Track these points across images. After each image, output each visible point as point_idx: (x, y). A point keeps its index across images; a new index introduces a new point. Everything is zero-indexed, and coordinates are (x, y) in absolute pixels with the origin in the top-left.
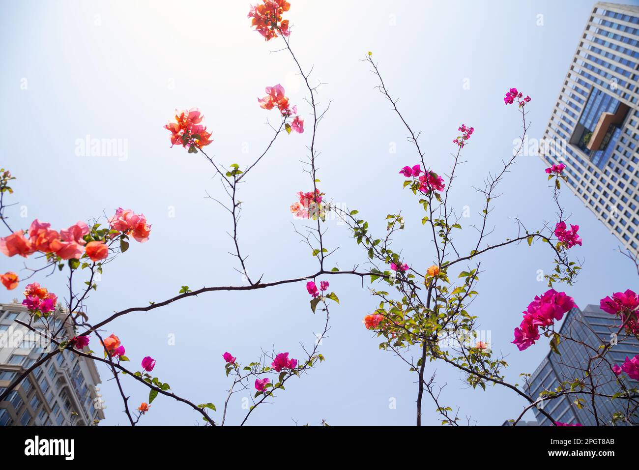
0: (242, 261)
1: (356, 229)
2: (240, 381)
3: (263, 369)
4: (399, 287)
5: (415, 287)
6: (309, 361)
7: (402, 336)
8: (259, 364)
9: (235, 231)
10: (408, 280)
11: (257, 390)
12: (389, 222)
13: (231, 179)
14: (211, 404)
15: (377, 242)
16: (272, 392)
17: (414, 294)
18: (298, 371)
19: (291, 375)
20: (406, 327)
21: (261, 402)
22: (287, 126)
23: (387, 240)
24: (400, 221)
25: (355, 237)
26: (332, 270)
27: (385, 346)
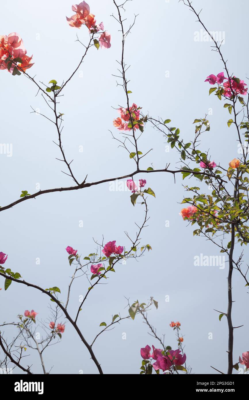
0: (68, 165)
1: (169, 135)
2: (80, 268)
3: (100, 258)
4: (208, 182)
5: (222, 181)
6: (134, 247)
7: (208, 220)
8: (96, 255)
9: (60, 139)
10: (216, 175)
11: (93, 274)
12: (196, 126)
13: (51, 94)
14: (56, 287)
15: (188, 145)
16: (105, 274)
17: (221, 187)
18: (125, 255)
19: (119, 259)
20: (211, 212)
21: (96, 283)
22: (96, 42)
23: (195, 142)
24: (205, 123)
25: (168, 142)
26: (148, 169)
27: (198, 232)
